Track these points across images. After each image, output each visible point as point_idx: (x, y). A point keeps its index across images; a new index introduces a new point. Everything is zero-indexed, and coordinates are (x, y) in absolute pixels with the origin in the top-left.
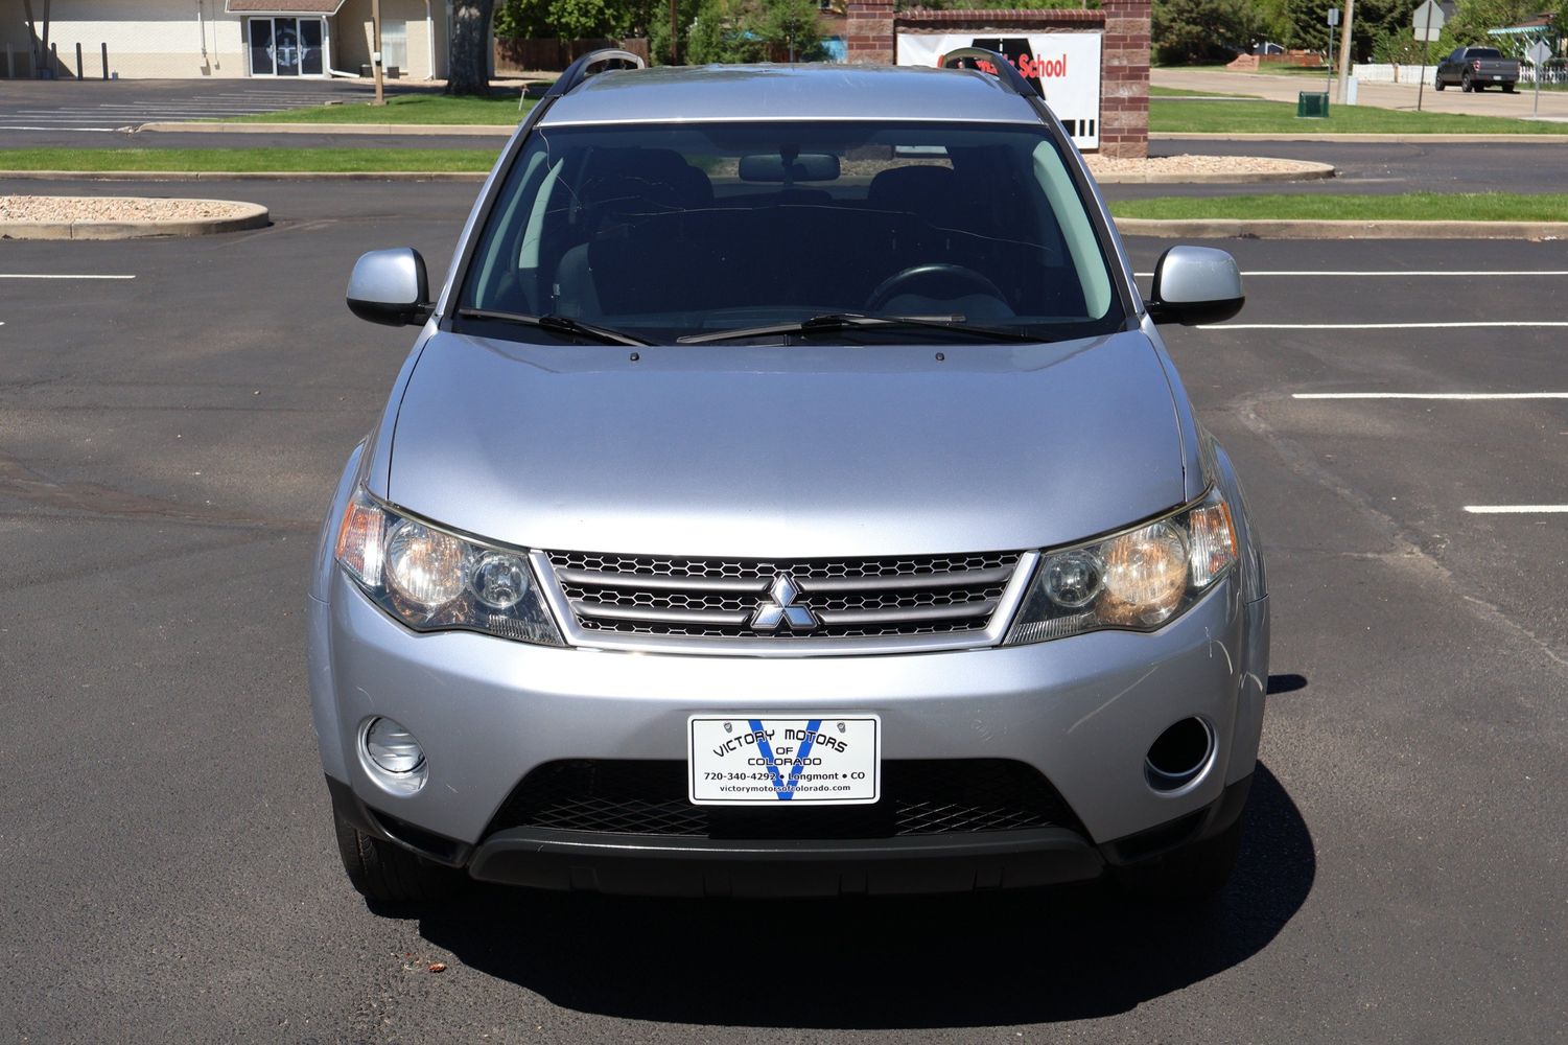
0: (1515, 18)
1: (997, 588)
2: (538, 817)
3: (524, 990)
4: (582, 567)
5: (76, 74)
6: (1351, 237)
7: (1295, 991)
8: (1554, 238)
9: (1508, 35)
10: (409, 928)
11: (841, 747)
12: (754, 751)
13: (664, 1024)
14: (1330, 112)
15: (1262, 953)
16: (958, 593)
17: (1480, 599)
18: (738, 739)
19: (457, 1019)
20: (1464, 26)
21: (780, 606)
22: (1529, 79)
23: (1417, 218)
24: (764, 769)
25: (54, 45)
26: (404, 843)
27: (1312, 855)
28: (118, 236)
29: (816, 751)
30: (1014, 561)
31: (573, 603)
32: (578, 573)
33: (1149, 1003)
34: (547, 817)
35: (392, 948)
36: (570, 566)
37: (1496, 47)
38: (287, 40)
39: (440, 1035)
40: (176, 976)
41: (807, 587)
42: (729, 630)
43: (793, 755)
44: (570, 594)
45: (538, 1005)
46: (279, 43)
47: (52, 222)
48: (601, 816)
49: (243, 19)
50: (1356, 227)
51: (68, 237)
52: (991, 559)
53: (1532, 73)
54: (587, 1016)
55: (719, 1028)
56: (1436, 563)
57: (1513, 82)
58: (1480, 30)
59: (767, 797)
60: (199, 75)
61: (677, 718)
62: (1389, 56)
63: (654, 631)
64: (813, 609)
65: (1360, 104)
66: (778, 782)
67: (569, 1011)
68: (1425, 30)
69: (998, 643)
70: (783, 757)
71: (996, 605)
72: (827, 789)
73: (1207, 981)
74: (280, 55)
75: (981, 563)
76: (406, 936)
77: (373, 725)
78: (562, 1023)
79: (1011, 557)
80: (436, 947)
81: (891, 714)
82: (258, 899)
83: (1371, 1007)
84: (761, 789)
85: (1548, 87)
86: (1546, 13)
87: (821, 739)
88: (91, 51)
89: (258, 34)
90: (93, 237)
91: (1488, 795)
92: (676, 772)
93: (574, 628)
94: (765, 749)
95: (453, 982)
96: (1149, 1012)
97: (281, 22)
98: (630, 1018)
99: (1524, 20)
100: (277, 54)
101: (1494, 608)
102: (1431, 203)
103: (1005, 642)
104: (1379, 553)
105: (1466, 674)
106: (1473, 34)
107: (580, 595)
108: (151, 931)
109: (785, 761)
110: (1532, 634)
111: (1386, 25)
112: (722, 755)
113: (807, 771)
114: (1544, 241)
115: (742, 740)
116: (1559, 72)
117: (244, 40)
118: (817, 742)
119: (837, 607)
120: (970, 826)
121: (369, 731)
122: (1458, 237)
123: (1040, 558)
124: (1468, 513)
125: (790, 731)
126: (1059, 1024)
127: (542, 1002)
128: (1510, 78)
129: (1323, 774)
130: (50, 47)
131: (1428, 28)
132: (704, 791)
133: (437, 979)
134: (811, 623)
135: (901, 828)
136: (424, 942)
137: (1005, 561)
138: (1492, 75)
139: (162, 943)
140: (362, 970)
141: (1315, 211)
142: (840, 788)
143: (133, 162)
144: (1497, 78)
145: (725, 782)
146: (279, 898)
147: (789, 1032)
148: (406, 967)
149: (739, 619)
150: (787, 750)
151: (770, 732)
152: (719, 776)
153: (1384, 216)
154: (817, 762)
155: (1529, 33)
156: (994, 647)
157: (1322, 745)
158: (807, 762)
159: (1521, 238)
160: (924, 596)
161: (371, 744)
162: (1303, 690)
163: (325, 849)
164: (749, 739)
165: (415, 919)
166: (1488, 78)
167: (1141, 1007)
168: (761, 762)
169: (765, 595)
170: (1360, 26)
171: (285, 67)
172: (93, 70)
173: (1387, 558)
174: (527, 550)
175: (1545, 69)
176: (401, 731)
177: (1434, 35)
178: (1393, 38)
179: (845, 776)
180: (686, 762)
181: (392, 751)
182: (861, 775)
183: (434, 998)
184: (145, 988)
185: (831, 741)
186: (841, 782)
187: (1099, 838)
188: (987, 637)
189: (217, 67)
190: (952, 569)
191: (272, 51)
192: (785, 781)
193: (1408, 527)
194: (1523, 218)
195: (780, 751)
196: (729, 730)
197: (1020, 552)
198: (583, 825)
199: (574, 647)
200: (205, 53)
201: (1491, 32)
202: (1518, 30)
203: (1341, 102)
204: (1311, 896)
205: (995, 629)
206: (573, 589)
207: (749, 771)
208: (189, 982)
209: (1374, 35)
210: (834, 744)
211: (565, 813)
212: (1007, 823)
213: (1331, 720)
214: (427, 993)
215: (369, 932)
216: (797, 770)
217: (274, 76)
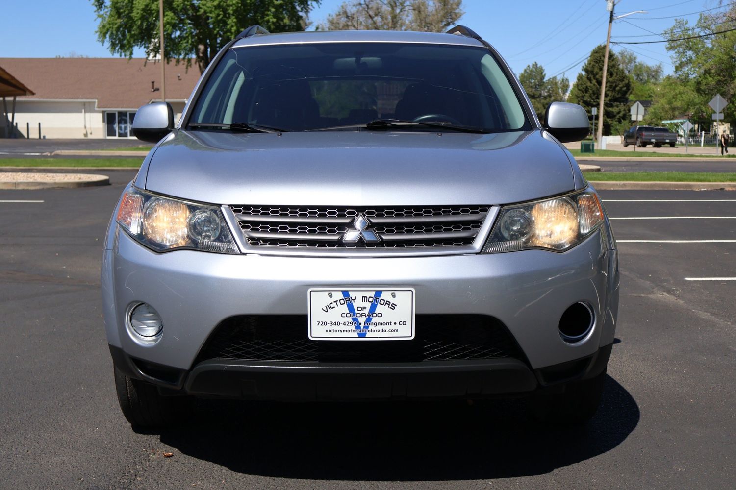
0: (674, 116)
1: (478, 224)
2: (224, 352)
3: (215, 465)
4: (250, 213)
5: (26, 136)
6: (612, 189)
7: (638, 464)
8: (705, 189)
9: (671, 123)
10: (155, 439)
11: (393, 307)
12: (345, 309)
13: (293, 479)
14: (595, 151)
15: (618, 447)
16: (457, 225)
17: (701, 311)
18: (336, 302)
19: (178, 478)
20: (652, 119)
21: (359, 230)
22: (681, 142)
23: (642, 181)
24: (350, 320)
25: (16, 123)
26: (150, 377)
27: (637, 407)
28: (38, 187)
29: (379, 309)
30: (486, 211)
31: (245, 232)
32: (249, 216)
33: (559, 469)
34: (229, 352)
35: (144, 447)
36: (243, 213)
37: (666, 128)
38: (123, 122)
39: (168, 485)
40: (23, 459)
41: (373, 221)
42: (331, 243)
43: (366, 312)
44: (243, 227)
45: (223, 471)
46: (120, 123)
47: (7, 181)
48: (259, 350)
49: (103, 112)
50: (614, 185)
51: (14, 188)
52: (474, 208)
53: (683, 140)
54: (250, 476)
55: (323, 481)
56: (675, 298)
57: (674, 142)
58: (658, 121)
59: (351, 335)
60: (82, 137)
61: (302, 291)
62: (618, 132)
63: (289, 245)
64: (377, 233)
65: (607, 149)
66: (358, 327)
67: (241, 474)
68: (636, 116)
69: (479, 251)
70: (361, 312)
71: (477, 233)
72: (385, 331)
73: (590, 460)
74: (120, 128)
75: (468, 211)
76: (152, 442)
77: (134, 309)
78: (237, 479)
79: (485, 208)
80: (168, 446)
81: (421, 288)
82: (73, 427)
83: (681, 470)
84: (349, 331)
85: (690, 145)
86: (687, 114)
87: (382, 302)
88: (34, 126)
89: (110, 119)
90: (26, 188)
91: (723, 383)
92: (300, 321)
93: (245, 245)
94: (351, 308)
95: (177, 461)
96: (560, 473)
97: (120, 114)
98: (274, 477)
99: (678, 117)
100: (119, 128)
101: (708, 314)
102: (648, 175)
103: (483, 251)
104: (647, 295)
105: (701, 337)
106: (655, 123)
107: (248, 227)
108: (13, 440)
109: (362, 315)
110: (729, 323)
111: (616, 120)
112: (327, 311)
113: (374, 320)
114: (701, 191)
115: (338, 303)
116: (695, 139)
117: (104, 121)
118: (380, 304)
119: (390, 232)
120: (464, 356)
121: (132, 313)
122: (661, 189)
123: (500, 210)
124: (687, 281)
125: (365, 297)
126: (512, 479)
127: (225, 470)
128: (673, 141)
129: (636, 376)
130: (15, 124)
131: (637, 114)
132: (317, 332)
133: (168, 460)
134: (376, 239)
135: (426, 356)
136: (162, 445)
137: (481, 211)
138: (665, 140)
139: (18, 445)
140: (127, 457)
141: (595, 178)
142: (392, 331)
143: (48, 163)
144: (668, 141)
145: (328, 327)
146: (85, 426)
147: (363, 483)
148: (151, 455)
149: (336, 238)
150: (364, 308)
151: (353, 298)
152: (325, 324)
153: (627, 180)
154: (380, 315)
155: (680, 122)
156: (477, 254)
157: (633, 365)
158: (374, 315)
159: (690, 189)
160: (438, 226)
161: (133, 321)
162: (619, 344)
163: (112, 406)
164: (342, 302)
165: (158, 435)
166: (664, 141)
167: (556, 471)
168: (348, 315)
169: (351, 225)
170: (605, 120)
171: (122, 134)
172: (34, 135)
173: (651, 296)
174: (220, 205)
175: (688, 138)
176: (150, 313)
177: (640, 118)
178: (620, 125)
179: (395, 324)
180: (307, 316)
181: (144, 324)
182: (404, 323)
183: (165, 468)
184: (6, 465)
185: (388, 303)
186: (393, 327)
187: (535, 366)
188: (473, 248)
189: (91, 134)
190: (453, 214)
191: (116, 127)
192: (362, 326)
193: (659, 285)
194: (690, 181)
195: (359, 309)
196: (331, 297)
197: (490, 206)
198: (249, 356)
199: (245, 254)
200: (85, 127)
201: (663, 122)
202: (675, 121)
203: (599, 148)
204: (639, 424)
205: (478, 244)
206: (245, 224)
207: (342, 320)
208: (30, 462)
209: (611, 124)
210: (389, 305)
211: (239, 350)
212: (484, 355)
213: (636, 355)
214: (162, 466)
215: (132, 440)
216: (369, 320)
217: (116, 137)
